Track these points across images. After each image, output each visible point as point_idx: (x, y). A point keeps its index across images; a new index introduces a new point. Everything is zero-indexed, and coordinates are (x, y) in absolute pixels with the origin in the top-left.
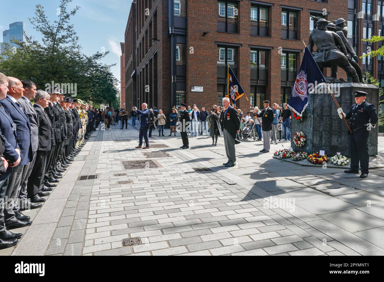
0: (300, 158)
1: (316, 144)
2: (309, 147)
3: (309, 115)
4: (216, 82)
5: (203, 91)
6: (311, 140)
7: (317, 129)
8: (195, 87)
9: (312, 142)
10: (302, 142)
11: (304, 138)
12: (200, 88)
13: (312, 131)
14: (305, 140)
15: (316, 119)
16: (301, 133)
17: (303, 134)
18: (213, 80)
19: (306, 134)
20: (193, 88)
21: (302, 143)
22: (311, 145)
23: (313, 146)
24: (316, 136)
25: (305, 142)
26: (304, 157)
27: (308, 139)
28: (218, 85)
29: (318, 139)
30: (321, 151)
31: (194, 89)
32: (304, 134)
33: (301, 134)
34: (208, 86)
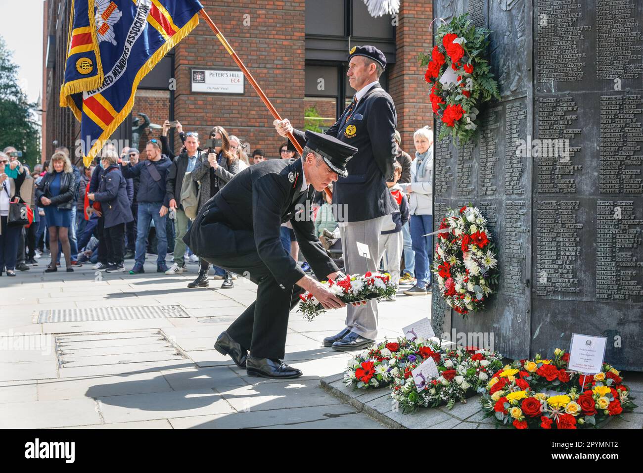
0: (439, 387)
1: (555, 292)
2: (516, 311)
3: (513, 87)
4: (300, 55)
5: (242, 91)
6: (521, 262)
7: (562, 183)
8: (207, 73)
9: (529, 276)
10: (476, 280)
11: (484, 251)
12: (229, 78)
13: (528, 195)
14: (490, 262)
15: (550, 114)
16: (471, 218)
17: (481, 220)
18: (286, 43)
19: (501, 220)
20: (199, 77)
21: (471, 287)
22: (523, 301)
23: (537, 303)
24: (551, 230)
25: (493, 276)
26: (465, 386)
27: (511, 258)
28: (310, 64)
29: (570, 250)
30: (578, 341)
31: (203, 80)
32: (488, 226)
33: (468, 225)
34: (265, 71)
